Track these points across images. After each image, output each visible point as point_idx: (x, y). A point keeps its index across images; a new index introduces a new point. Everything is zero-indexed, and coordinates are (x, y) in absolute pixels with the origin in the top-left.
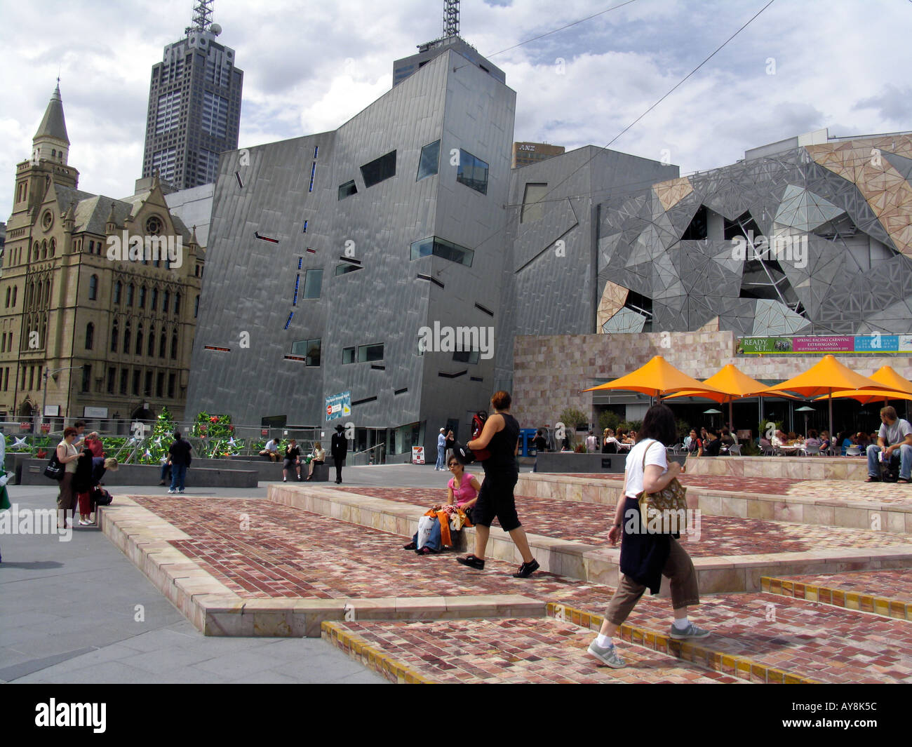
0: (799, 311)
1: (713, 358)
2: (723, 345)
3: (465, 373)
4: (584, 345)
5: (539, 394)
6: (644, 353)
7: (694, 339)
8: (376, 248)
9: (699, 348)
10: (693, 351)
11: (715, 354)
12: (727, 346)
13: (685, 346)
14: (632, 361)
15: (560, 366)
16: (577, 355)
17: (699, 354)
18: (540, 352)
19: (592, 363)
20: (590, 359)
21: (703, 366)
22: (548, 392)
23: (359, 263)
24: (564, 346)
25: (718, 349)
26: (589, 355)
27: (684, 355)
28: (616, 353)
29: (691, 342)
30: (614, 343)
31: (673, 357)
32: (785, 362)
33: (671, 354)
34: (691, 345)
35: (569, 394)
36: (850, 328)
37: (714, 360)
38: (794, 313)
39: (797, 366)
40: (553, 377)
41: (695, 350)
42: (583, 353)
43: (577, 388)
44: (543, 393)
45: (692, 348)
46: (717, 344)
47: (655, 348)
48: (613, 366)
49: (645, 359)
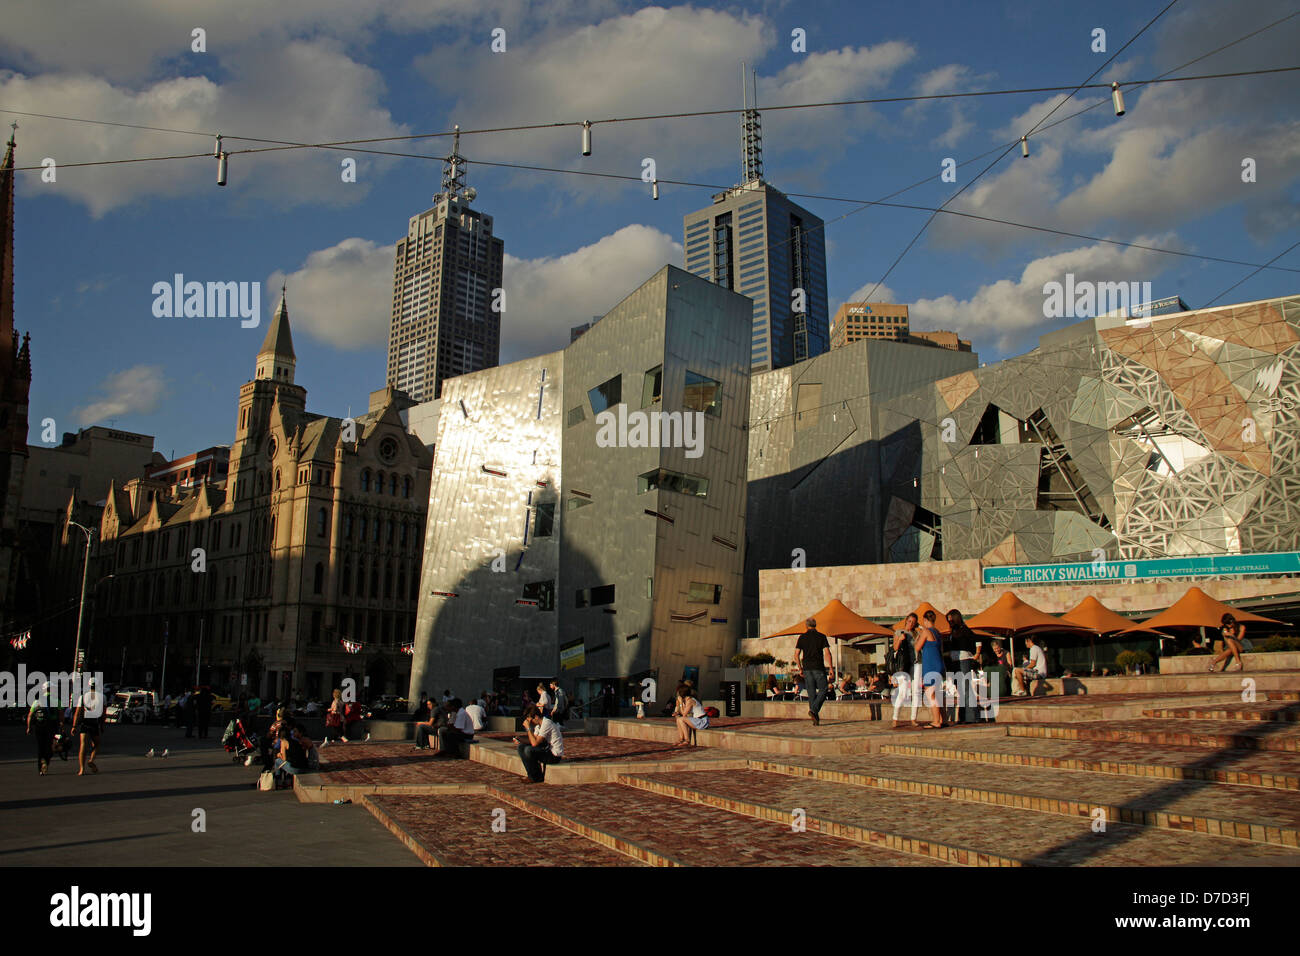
0: (1102, 524)
1: (961, 589)
2: (969, 575)
3: (705, 614)
4: (831, 579)
6: (891, 586)
7: (941, 569)
8: (605, 481)
9: (946, 581)
10: (940, 582)
11: (962, 586)
12: (974, 575)
13: (931, 578)
14: (880, 595)
15: (807, 603)
17: (946, 586)
18: (786, 588)
21: (951, 599)
23: (589, 496)
24: (810, 581)
25: (965, 579)
27: (931, 587)
28: (862, 587)
29: (937, 573)
30: (860, 575)
31: (920, 590)
32: (1034, 592)
33: (918, 587)
34: (938, 576)
36: (1162, 541)
37: (962, 592)
38: (1097, 527)
39: (1045, 596)
41: (942, 581)
42: (830, 588)
45: (939, 579)
46: (964, 574)
47: (902, 580)
48: (861, 602)
49: (893, 593)
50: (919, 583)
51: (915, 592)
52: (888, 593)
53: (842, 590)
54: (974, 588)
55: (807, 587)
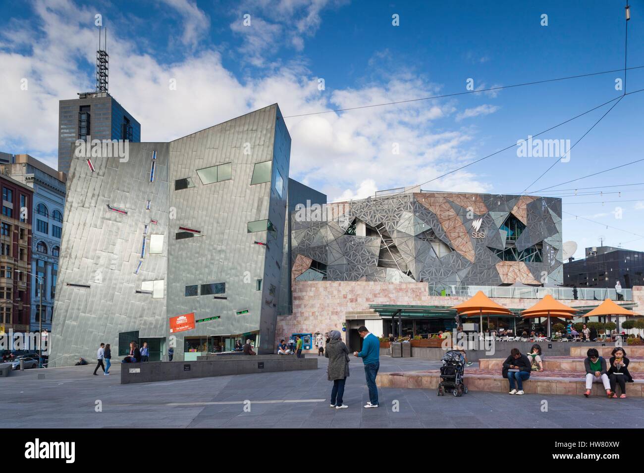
0: (408, 275)
1: (418, 296)
2: (423, 289)
4: (340, 287)
5: (311, 314)
6: (377, 292)
9: (409, 291)
10: (406, 292)
11: (419, 295)
12: (425, 290)
14: (370, 296)
15: (325, 299)
16: (335, 293)
17: (409, 294)
18: (311, 290)
19: (345, 297)
20: (344, 295)
21: (412, 300)
22: (317, 313)
23: (198, 232)
24: (326, 288)
25: (420, 291)
26: (343, 293)
27: (400, 294)
28: (360, 292)
29: (405, 287)
30: (359, 286)
31: (394, 295)
32: (458, 299)
33: (393, 293)
35: (330, 313)
37: (418, 297)
38: (406, 276)
40: (320, 304)
41: (407, 291)
42: (339, 291)
43: (336, 310)
44: (313, 313)
45: (405, 290)
46: (420, 289)
47: (383, 290)
48: (358, 299)
49: (378, 295)
50: (394, 291)
51: (391, 295)
52: (375, 296)
53: (347, 293)
54: (425, 296)
55: (324, 290)
